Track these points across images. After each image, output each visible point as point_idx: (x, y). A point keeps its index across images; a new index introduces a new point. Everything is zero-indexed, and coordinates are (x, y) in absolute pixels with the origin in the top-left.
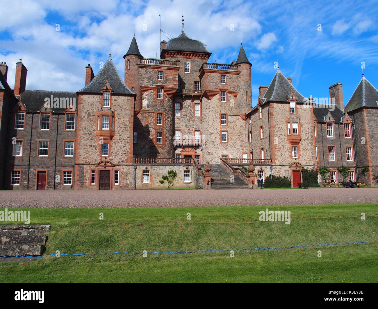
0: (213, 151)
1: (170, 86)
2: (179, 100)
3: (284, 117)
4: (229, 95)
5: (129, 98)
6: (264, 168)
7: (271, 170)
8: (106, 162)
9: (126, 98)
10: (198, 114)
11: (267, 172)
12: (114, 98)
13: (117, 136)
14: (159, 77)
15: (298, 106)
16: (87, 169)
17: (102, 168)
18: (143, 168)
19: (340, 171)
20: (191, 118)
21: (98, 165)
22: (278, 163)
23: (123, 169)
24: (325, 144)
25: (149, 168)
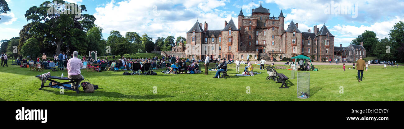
0: (269, 48)
1: (254, 25)
2: (258, 30)
3: (291, 37)
4: (276, 28)
5: (237, 31)
6: (282, 55)
7: (285, 55)
8: (230, 52)
9: (236, 32)
10: (265, 35)
11: (283, 56)
12: (232, 32)
13: (233, 44)
14: (250, 23)
15: (296, 34)
16: (225, 54)
17: (229, 54)
18: (241, 54)
19: (312, 56)
20: (262, 36)
21: (228, 53)
22: (287, 53)
23: (235, 54)
24: (307, 47)
25: (243, 54)
